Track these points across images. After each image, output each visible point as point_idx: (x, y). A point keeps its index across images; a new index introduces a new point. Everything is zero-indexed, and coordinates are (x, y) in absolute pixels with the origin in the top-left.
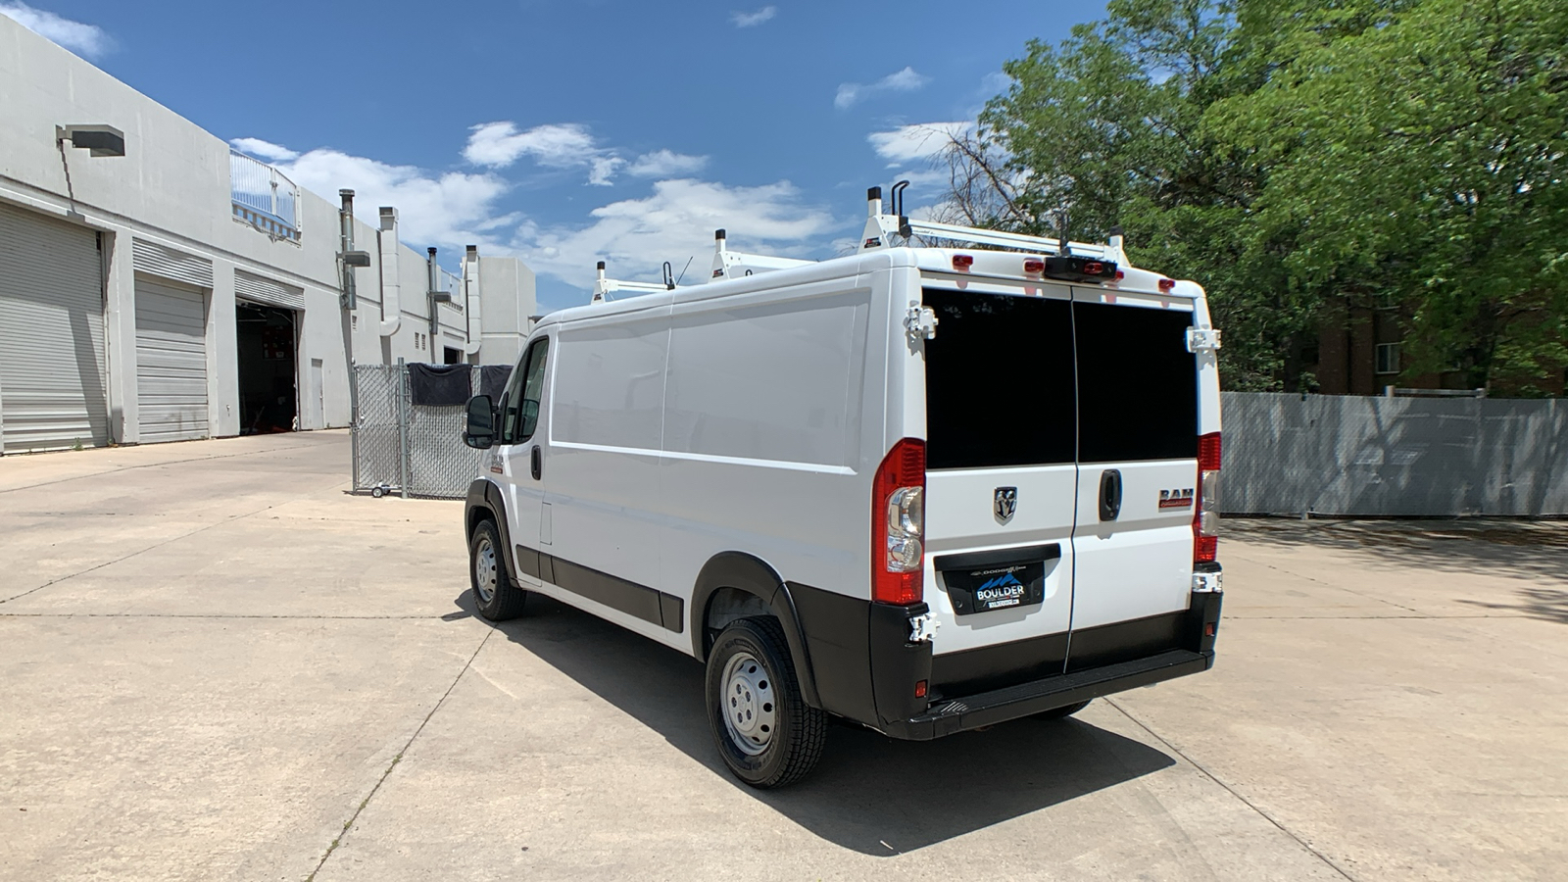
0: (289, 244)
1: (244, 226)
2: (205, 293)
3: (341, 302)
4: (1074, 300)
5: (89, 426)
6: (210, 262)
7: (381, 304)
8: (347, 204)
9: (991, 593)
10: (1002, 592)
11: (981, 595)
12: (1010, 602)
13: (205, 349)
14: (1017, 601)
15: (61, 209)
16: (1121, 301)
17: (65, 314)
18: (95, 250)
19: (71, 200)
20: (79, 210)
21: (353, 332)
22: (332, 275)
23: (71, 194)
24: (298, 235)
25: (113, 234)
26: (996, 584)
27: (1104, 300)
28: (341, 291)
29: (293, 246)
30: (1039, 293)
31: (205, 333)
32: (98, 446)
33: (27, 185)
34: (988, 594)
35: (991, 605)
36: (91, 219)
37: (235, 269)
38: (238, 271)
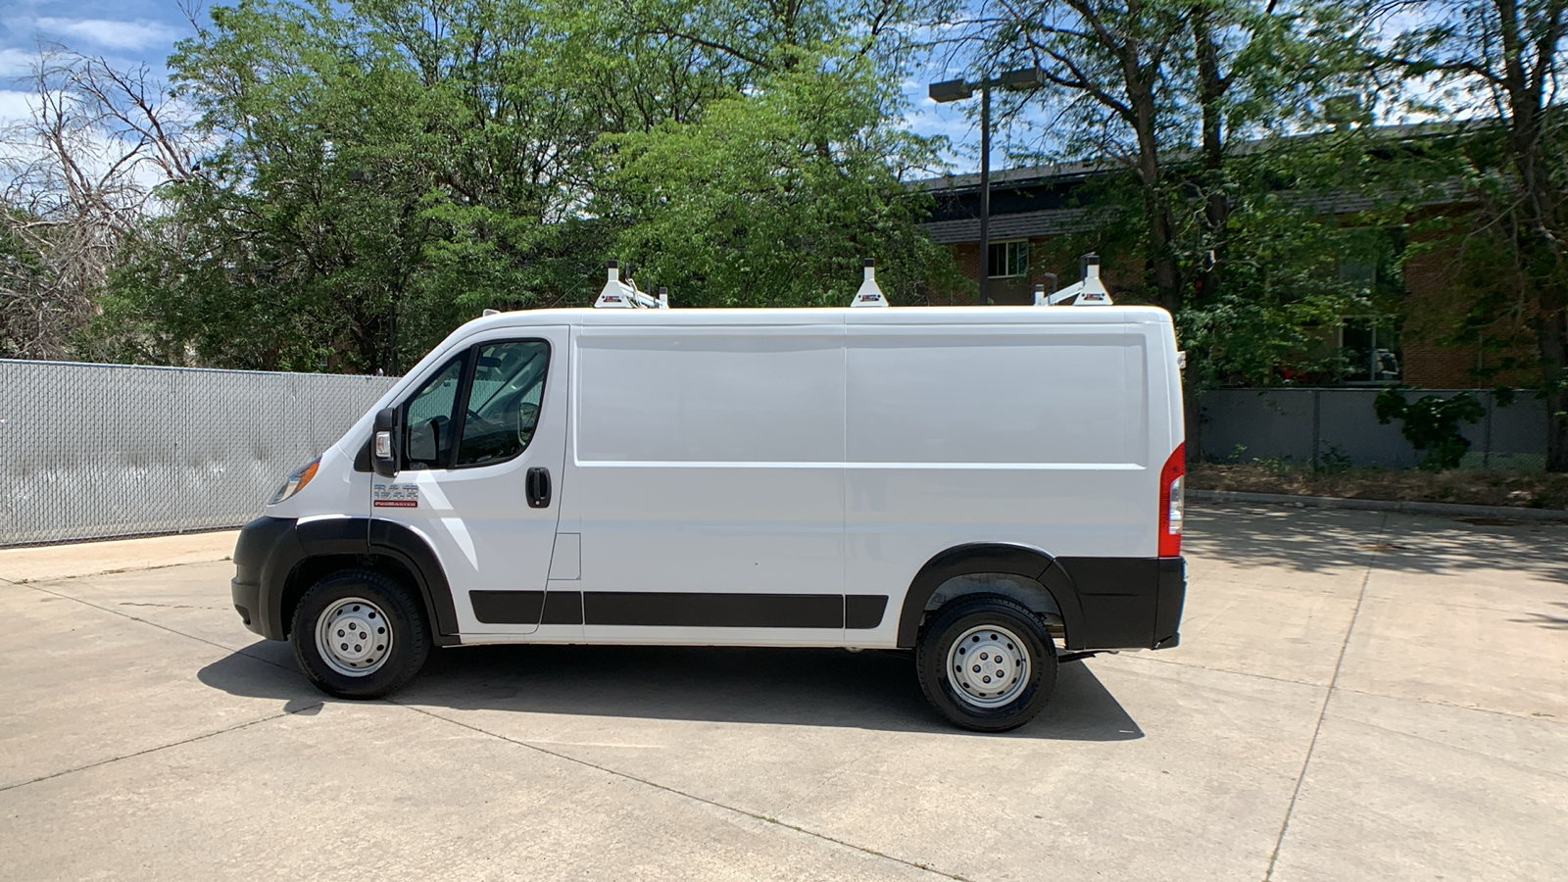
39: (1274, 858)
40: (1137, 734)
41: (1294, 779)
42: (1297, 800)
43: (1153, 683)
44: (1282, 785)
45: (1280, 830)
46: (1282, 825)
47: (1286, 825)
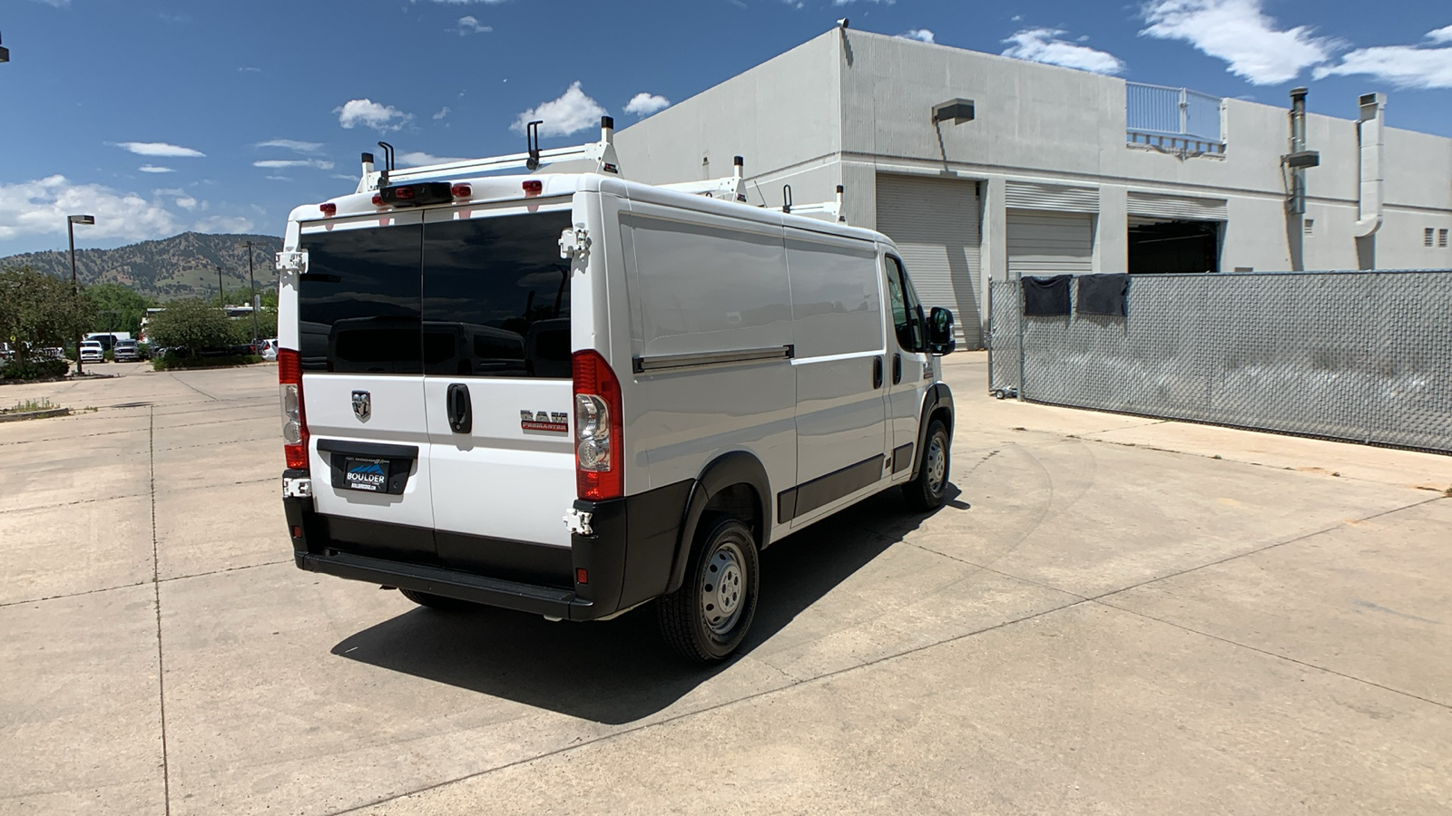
0: (1207, 159)
1: (1144, 151)
2: (1092, 218)
3: (1286, 208)
4: (425, 222)
5: (962, 334)
6: (1097, 189)
7: (1357, 203)
8: (1299, 104)
9: (358, 476)
10: (367, 478)
11: (350, 476)
12: (368, 487)
13: (1091, 266)
14: (374, 488)
15: (935, 170)
16: (475, 214)
17: (942, 250)
18: (974, 196)
19: (945, 162)
20: (951, 169)
21: (1306, 238)
22: (1277, 181)
23: (945, 157)
24: (1223, 147)
25: (986, 181)
26: (364, 470)
27: (456, 216)
28: (1287, 195)
29: (1217, 160)
30: (392, 222)
31: (1092, 253)
32: (970, 349)
33: (905, 158)
34: (355, 476)
35: (353, 485)
36: (963, 172)
37: (1129, 192)
38: (1130, 193)
39: (159, 619)
40: (338, 650)
41: (168, 671)
42: (158, 656)
43: (419, 723)
44: (176, 662)
45: (161, 632)
46: (162, 635)
47: (159, 636)
